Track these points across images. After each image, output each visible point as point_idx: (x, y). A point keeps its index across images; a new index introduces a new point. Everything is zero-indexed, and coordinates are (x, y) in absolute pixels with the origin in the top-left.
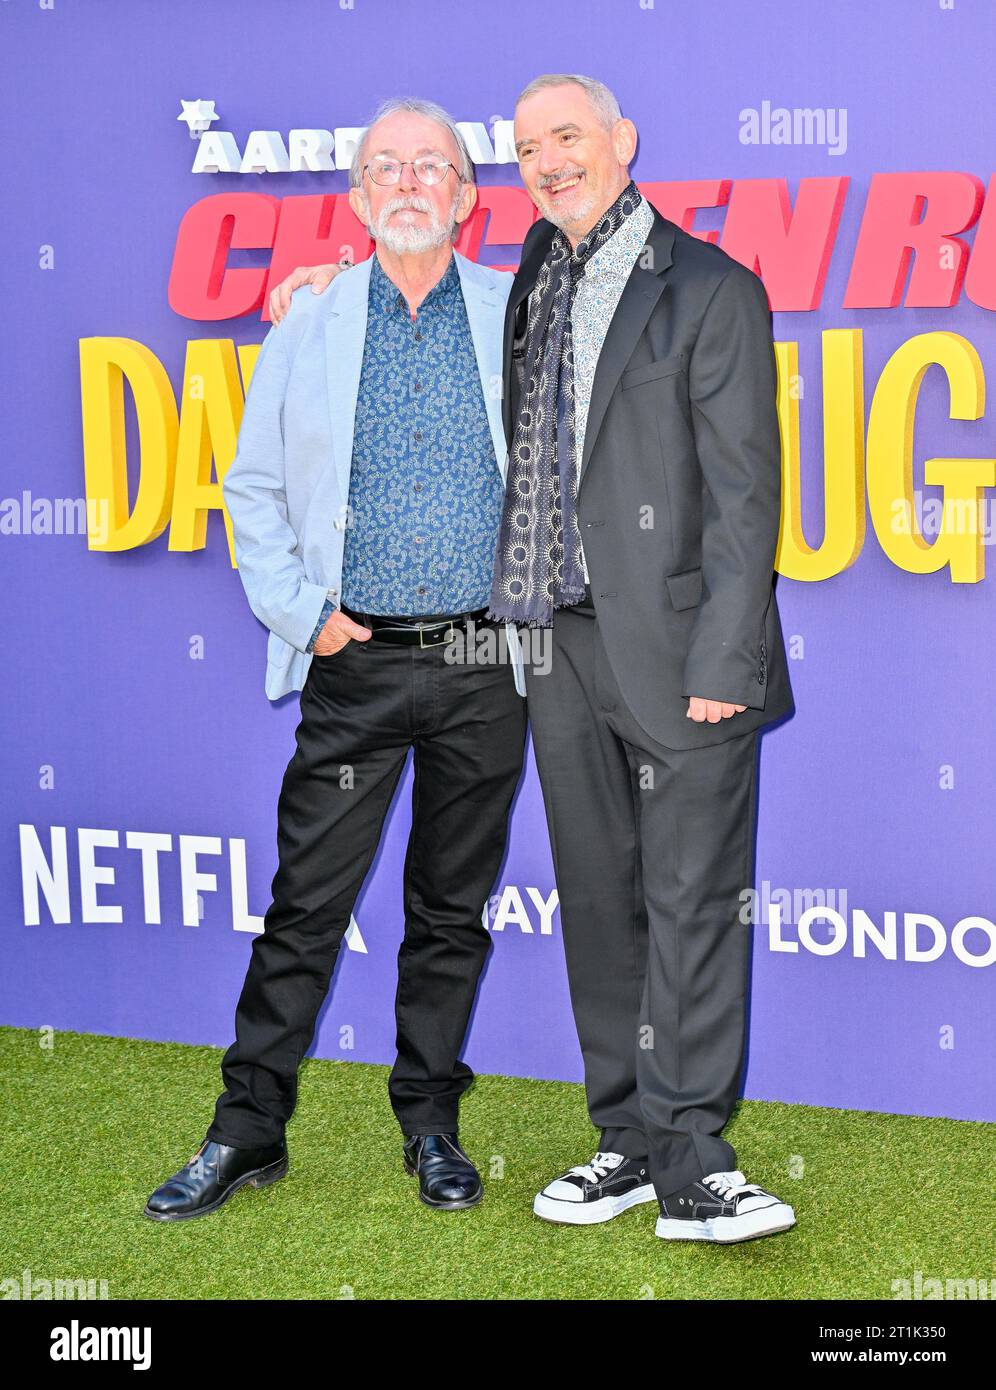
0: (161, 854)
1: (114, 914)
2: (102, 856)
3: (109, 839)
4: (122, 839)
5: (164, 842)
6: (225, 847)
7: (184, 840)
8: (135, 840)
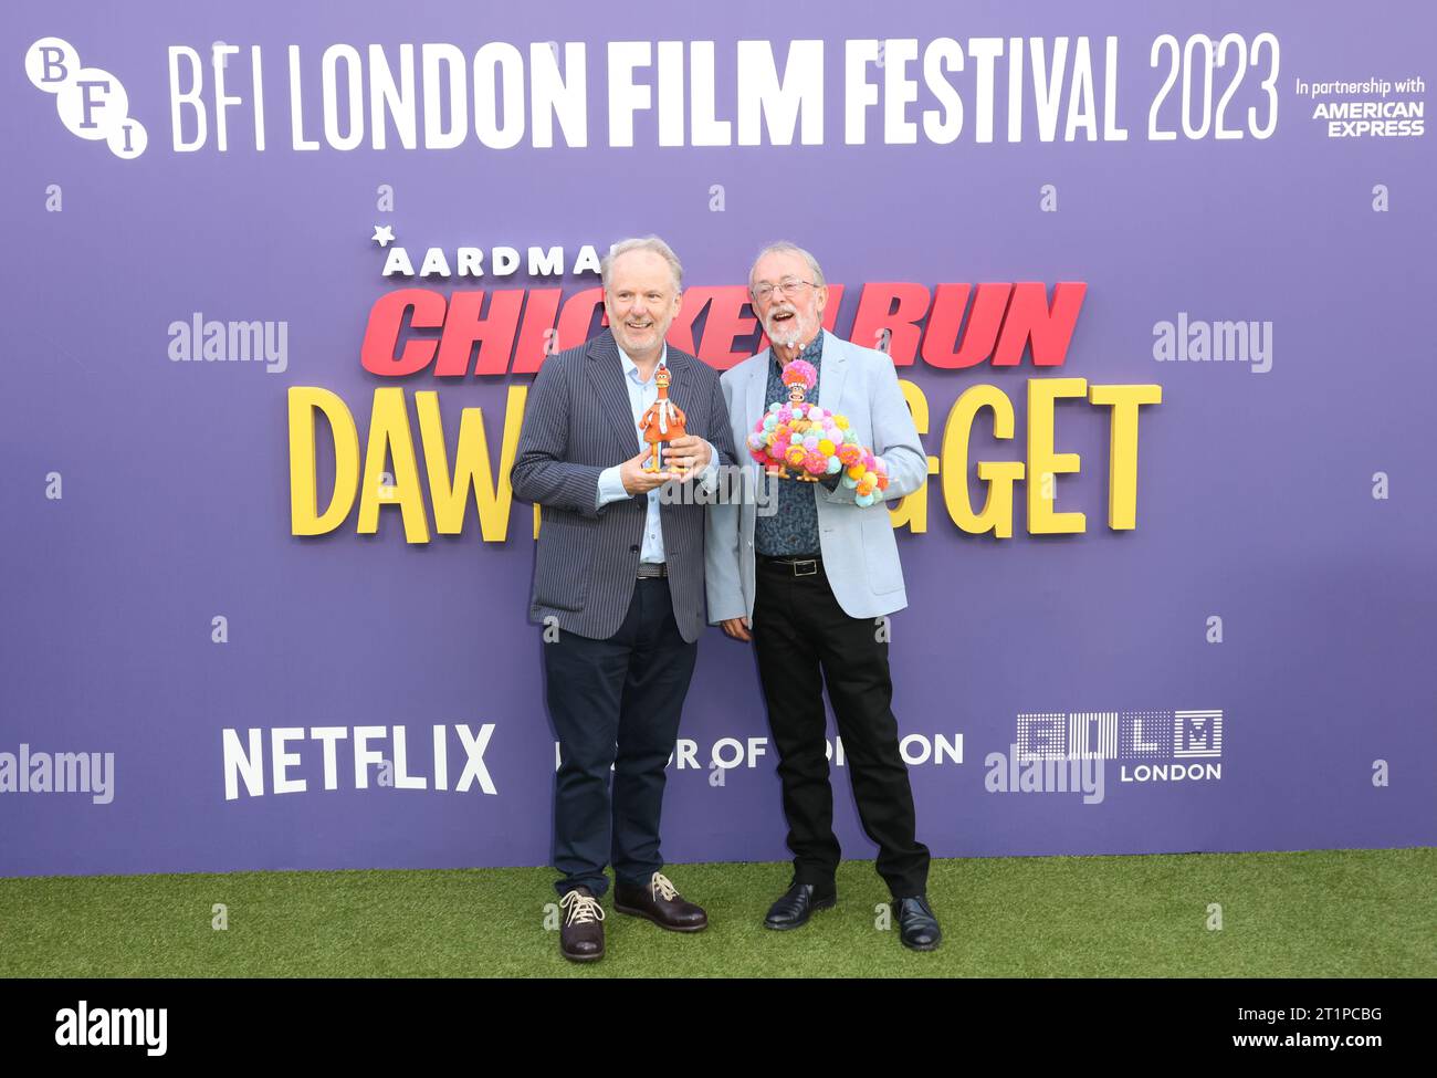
0: (338, 742)
1: (300, 786)
2: (290, 746)
3: (297, 733)
4: (308, 733)
5: (342, 732)
6: (390, 733)
7: (357, 729)
8: (316, 733)
